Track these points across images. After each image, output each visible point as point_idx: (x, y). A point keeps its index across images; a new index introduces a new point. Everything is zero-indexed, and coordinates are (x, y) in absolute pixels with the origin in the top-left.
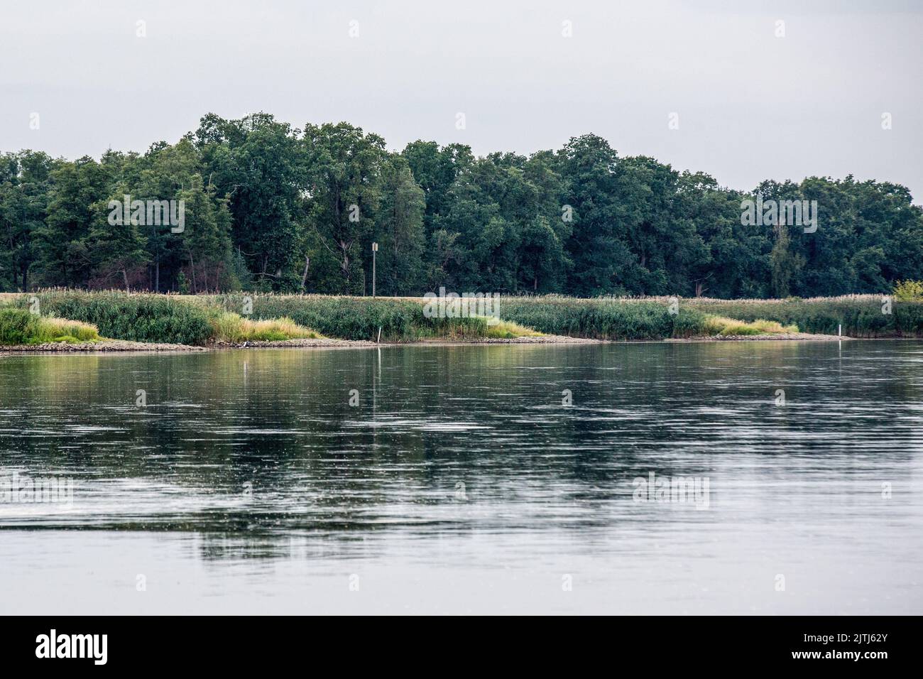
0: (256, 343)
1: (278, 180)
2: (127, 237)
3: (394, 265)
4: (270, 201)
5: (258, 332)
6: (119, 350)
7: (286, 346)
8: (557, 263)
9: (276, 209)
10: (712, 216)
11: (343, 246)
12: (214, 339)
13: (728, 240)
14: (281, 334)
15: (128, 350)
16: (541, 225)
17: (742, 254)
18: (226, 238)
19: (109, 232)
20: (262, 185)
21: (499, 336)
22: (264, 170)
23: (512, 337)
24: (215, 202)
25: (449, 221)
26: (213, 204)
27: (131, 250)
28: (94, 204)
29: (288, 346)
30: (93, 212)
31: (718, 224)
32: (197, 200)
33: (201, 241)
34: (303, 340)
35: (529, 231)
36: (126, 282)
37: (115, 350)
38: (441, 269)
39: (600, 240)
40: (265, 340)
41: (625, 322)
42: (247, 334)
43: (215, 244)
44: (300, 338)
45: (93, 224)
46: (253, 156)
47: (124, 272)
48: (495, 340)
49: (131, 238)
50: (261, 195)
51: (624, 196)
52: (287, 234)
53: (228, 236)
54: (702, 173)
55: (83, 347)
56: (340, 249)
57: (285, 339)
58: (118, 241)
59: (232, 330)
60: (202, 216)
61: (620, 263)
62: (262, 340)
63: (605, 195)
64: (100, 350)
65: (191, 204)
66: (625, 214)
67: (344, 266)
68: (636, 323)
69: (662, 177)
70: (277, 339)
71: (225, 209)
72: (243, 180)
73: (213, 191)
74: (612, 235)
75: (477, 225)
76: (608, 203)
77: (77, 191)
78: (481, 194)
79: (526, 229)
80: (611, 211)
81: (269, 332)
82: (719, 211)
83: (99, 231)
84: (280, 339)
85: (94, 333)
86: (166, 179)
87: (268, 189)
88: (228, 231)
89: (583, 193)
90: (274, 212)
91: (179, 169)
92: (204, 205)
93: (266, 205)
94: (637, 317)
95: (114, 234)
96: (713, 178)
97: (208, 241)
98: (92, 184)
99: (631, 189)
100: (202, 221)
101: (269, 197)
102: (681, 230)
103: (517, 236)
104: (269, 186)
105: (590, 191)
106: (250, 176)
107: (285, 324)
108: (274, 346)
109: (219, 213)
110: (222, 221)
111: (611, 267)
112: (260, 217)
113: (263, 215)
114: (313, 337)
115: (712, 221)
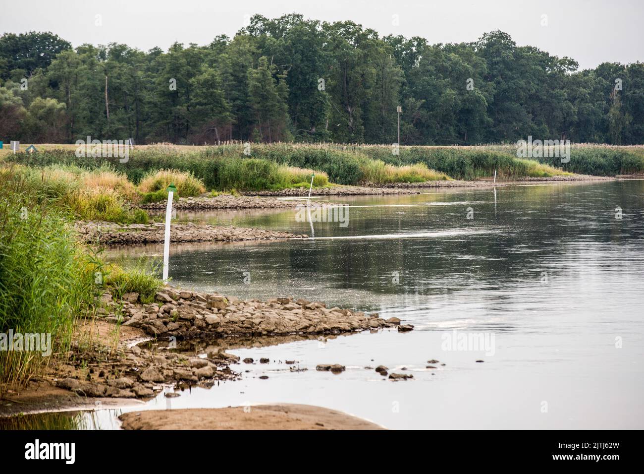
0: (400, 185)
1: (314, 61)
2: (218, 103)
3: (383, 123)
4: (307, 77)
5: (400, 175)
6: (351, 194)
7: (425, 187)
8: (482, 122)
9: (312, 83)
10: (575, 87)
11: (349, 110)
12: (364, 181)
13: (587, 104)
14: (419, 177)
15: (359, 194)
16: (476, 94)
17: (594, 114)
18: (284, 104)
19: (205, 99)
20: (302, 65)
21: (538, 175)
22: (303, 53)
23: (548, 176)
24: (277, 78)
25: (415, 92)
26: (274, 79)
27: (220, 113)
28: (193, 79)
29: (426, 187)
30: (191, 85)
31: (580, 93)
32: (263, 76)
33: (267, 106)
34: (437, 182)
35: (468, 99)
36: (218, 137)
37: (348, 194)
38: (412, 125)
39: (507, 104)
40: (406, 182)
41: (586, 163)
42: (392, 177)
43: (276, 109)
44: (434, 180)
45: (193, 94)
46: (294, 44)
47: (216, 129)
48: (535, 179)
49: (221, 104)
50: (301, 73)
51: (522, 74)
52: (320, 101)
53: (285, 102)
54: (567, 57)
55: (320, 192)
56: (347, 112)
57: (423, 181)
58: (212, 106)
59: (379, 174)
60: (267, 87)
61: (520, 121)
62: (404, 182)
63: (510, 73)
64: (335, 195)
65: (259, 79)
66: (525, 86)
67: (350, 124)
68: (595, 163)
69: (545, 59)
70: (417, 181)
71: (283, 83)
72: (288, 62)
73: (274, 69)
74: (515, 101)
75: (435, 94)
76: (513, 78)
77: (178, 70)
78: (435, 72)
79: (465, 97)
80: (515, 84)
81: (410, 176)
82: (579, 84)
83: (198, 99)
84: (419, 181)
85: (325, 179)
86: (235, 60)
87: (306, 68)
88: (285, 98)
89: (495, 72)
90: (311, 85)
91: (245, 54)
92: (268, 79)
93: (305, 80)
94: (594, 158)
95: (208, 100)
96: (575, 61)
97: (272, 106)
98: (188, 64)
99: (528, 68)
100: (268, 91)
101: (307, 74)
102: (556, 97)
103: (460, 102)
104: (306, 66)
105: (499, 71)
106: (293, 59)
107: (421, 169)
108: (415, 187)
109: (279, 86)
110: (281, 91)
111: (514, 124)
112: (300, 88)
113: (303, 87)
114: (444, 179)
115: (576, 91)
